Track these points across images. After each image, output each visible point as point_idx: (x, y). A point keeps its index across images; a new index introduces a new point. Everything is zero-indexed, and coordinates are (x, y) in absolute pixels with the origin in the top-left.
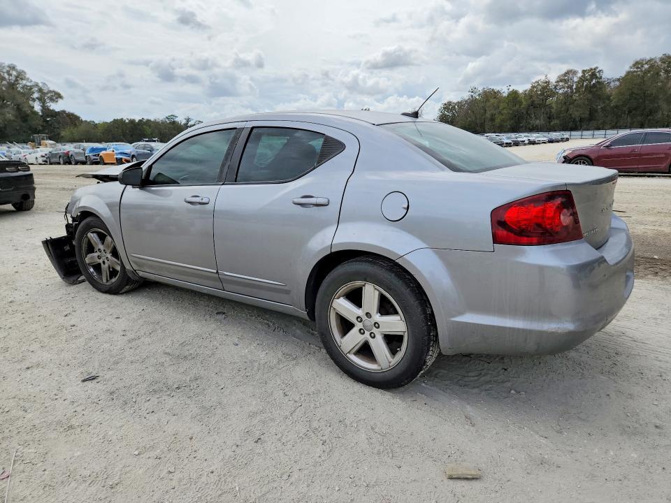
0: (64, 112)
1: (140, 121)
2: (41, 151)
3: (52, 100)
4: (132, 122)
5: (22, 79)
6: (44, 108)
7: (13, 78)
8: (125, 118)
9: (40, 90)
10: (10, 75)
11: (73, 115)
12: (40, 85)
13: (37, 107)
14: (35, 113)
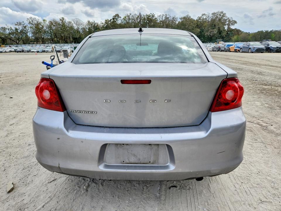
0: (236, 29)
1: (271, 31)
2: (212, 46)
3: (232, 24)
4: (267, 32)
5: (224, 17)
6: (229, 28)
7: (221, 17)
8: (263, 30)
9: (229, 21)
10: (220, 15)
11: (239, 30)
12: (230, 18)
13: (226, 27)
14: (224, 30)
